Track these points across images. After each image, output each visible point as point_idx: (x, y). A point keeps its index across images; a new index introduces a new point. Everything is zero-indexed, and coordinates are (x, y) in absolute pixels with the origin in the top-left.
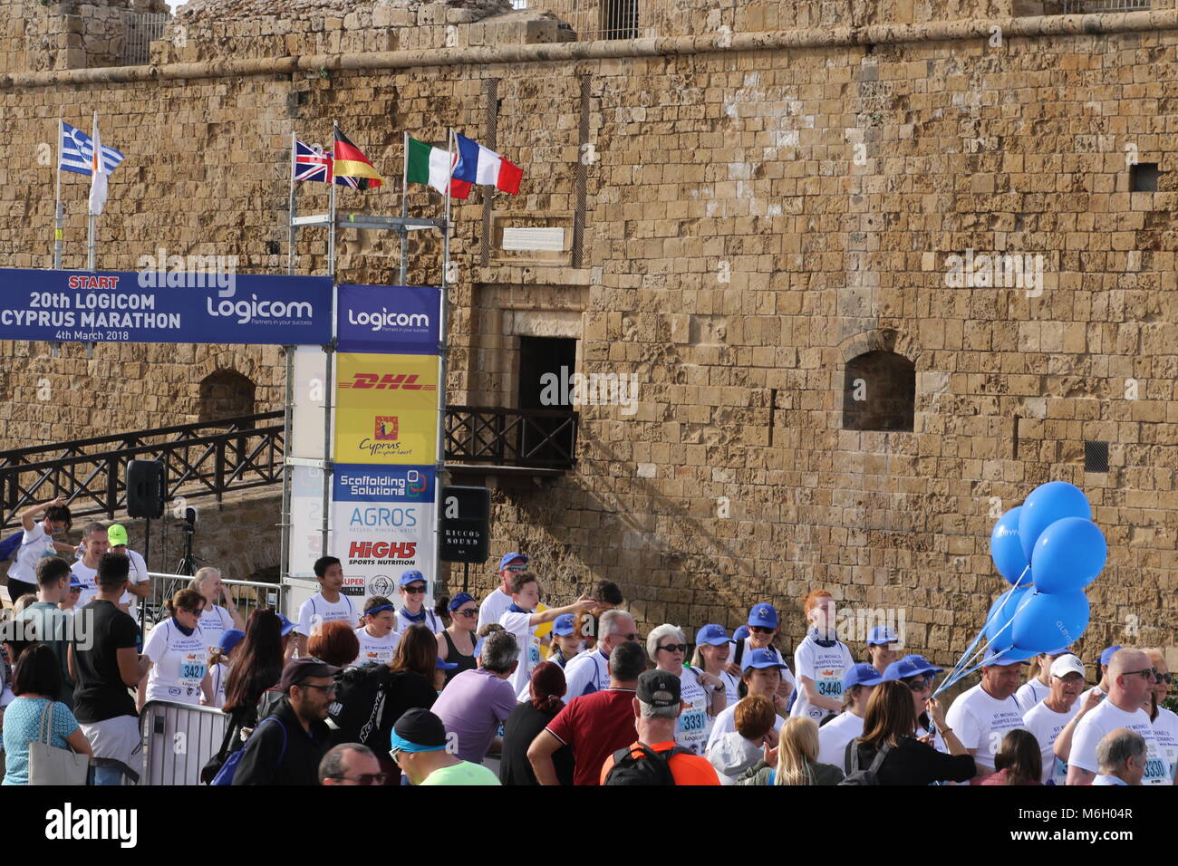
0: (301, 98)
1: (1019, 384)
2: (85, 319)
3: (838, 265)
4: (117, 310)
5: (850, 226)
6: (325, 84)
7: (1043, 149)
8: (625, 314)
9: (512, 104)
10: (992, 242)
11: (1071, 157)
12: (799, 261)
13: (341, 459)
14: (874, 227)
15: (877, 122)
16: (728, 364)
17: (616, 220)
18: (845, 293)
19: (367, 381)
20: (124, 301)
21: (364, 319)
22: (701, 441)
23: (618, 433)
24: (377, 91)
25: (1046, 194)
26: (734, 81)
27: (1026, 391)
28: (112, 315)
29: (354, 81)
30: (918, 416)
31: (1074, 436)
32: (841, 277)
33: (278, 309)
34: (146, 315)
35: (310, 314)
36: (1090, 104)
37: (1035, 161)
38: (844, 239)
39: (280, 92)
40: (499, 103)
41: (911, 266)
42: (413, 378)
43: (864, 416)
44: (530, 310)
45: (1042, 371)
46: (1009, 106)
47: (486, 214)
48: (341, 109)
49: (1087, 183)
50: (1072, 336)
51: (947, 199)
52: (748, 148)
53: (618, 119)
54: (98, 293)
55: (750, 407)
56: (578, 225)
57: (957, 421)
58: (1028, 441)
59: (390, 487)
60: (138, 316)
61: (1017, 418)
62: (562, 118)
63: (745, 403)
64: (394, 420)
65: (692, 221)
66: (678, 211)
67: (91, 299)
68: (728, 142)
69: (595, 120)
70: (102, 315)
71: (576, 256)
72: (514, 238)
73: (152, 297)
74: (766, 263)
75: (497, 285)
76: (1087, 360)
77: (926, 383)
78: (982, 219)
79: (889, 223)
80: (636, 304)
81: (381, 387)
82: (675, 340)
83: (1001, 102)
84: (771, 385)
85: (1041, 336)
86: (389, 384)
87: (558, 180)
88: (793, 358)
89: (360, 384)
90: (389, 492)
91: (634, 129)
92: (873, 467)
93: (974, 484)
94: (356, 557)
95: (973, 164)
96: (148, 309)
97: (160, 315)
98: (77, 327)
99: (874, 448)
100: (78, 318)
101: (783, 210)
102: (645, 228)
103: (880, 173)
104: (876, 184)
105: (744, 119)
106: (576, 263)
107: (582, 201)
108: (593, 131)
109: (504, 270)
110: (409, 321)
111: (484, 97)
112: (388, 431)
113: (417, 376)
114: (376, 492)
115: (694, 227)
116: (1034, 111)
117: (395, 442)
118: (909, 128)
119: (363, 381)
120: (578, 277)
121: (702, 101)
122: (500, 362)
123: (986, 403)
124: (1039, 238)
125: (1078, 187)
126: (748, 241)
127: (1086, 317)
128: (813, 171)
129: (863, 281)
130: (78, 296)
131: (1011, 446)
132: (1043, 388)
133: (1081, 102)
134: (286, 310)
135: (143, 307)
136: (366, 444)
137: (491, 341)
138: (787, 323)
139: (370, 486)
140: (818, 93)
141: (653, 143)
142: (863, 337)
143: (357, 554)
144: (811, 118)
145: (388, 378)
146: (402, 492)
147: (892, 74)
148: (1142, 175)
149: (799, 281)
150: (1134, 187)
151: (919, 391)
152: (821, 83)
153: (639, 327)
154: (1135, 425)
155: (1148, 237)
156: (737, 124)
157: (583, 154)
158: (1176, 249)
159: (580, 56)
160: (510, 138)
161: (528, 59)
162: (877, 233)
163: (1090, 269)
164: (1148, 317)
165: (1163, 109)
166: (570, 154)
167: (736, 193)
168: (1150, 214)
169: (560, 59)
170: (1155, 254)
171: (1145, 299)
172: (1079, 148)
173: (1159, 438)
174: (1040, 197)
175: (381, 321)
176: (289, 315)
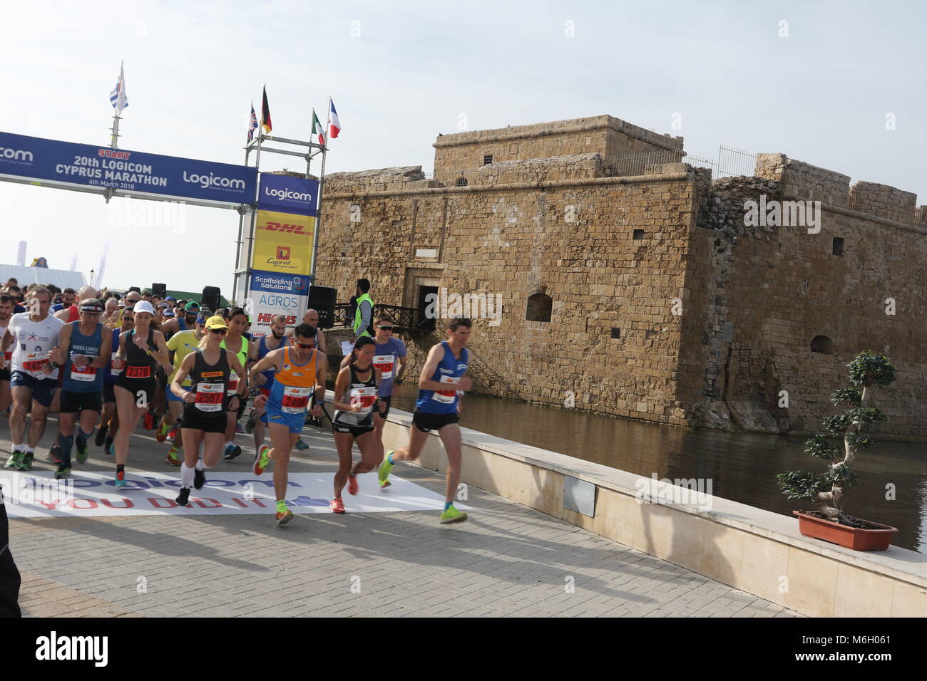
1: (589, 306)
2: (107, 174)
3: (528, 264)
4: (128, 171)
5: (533, 250)
6: (363, 202)
7: (602, 224)
8: (455, 279)
9: (422, 208)
10: (582, 257)
11: (612, 227)
12: (514, 262)
13: (256, 268)
14: (541, 251)
15: (544, 215)
17: (454, 247)
18: (529, 273)
19: (274, 227)
20: (132, 167)
21: (274, 193)
24: (379, 204)
25: (602, 240)
26: (496, 201)
27: (591, 309)
28: (124, 174)
29: (372, 200)
30: (552, 316)
31: (608, 325)
32: (528, 268)
33: (225, 182)
34: (146, 176)
35: (243, 187)
36: (620, 208)
37: (599, 229)
40: (418, 208)
41: (553, 264)
42: (300, 228)
43: (534, 316)
44: (423, 277)
45: (598, 302)
46: (591, 209)
47: (411, 245)
49: (618, 236)
50: (609, 290)
51: (567, 241)
52: (499, 223)
53: (456, 213)
54: (117, 161)
56: (441, 248)
57: (566, 319)
58: (591, 327)
59: (284, 285)
60: (141, 176)
61: (588, 318)
62: (438, 213)
64: (288, 249)
65: (479, 248)
66: (475, 244)
67: (113, 164)
68: (493, 221)
69: (449, 214)
70: (118, 174)
71: (440, 259)
72: (420, 253)
73: (150, 167)
74: (503, 263)
75: (413, 268)
76: (614, 299)
77: (557, 305)
78: (579, 248)
79: (546, 249)
80: (458, 275)
81: (281, 230)
82: (471, 288)
83: (588, 207)
85: (597, 290)
86: (286, 230)
87: (436, 234)
88: (510, 295)
89: (270, 228)
90: (283, 288)
91: (461, 217)
92: (536, 334)
93: (571, 341)
94: (262, 321)
95: (577, 229)
96: (147, 173)
97: (154, 178)
98: (103, 178)
99: (537, 327)
100: (103, 173)
101: (510, 245)
102: (463, 250)
103: (544, 232)
104: (543, 236)
105: (498, 213)
106: (439, 262)
107: (443, 241)
108: (448, 217)
109: (416, 263)
110: (300, 197)
111: (413, 206)
112: (284, 255)
113: (302, 227)
114: (275, 287)
115: (480, 250)
116: (600, 211)
117: (288, 261)
118: (556, 216)
119: (271, 226)
120: (440, 266)
121: (485, 208)
122: (413, 294)
123: (577, 313)
124: (599, 255)
125: (614, 238)
126: (497, 255)
127: (614, 283)
128: (521, 231)
129: (536, 269)
130: (104, 161)
131: (585, 328)
132: (598, 308)
133: (617, 208)
134: (230, 183)
135: (144, 172)
136: (272, 260)
137: (410, 287)
138: (509, 283)
139: (272, 284)
140: (524, 204)
141: (467, 221)
142: (535, 289)
143: (262, 320)
144: (521, 213)
145: (286, 226)
146: (290, 289)
147: (550, 198)
148: (638, 234)
149: (514, 269)
150: (634, 238)
151: (553, 308)
152: (526, 201)
153: (459, 283)
154: (630, 322)
155: (639, 255)
156: (496, 215)
157: (444, 225)
158: (649, 260)
159: (445, 192)
160: (421, 219)
161: (428, 193)
162: (542, 253)
163: (617, 267)
164: (637, 284)
165: (647, 210)
166: (440, 225)
167: (495, 239)
168: (640, 248)
169: (439, 193)
170: (641, 262)
171: (637, 278)
172: (616, 224)
173: (639, 327)
174: (600, 241)
175: (284, 195)
176: (231, 186)
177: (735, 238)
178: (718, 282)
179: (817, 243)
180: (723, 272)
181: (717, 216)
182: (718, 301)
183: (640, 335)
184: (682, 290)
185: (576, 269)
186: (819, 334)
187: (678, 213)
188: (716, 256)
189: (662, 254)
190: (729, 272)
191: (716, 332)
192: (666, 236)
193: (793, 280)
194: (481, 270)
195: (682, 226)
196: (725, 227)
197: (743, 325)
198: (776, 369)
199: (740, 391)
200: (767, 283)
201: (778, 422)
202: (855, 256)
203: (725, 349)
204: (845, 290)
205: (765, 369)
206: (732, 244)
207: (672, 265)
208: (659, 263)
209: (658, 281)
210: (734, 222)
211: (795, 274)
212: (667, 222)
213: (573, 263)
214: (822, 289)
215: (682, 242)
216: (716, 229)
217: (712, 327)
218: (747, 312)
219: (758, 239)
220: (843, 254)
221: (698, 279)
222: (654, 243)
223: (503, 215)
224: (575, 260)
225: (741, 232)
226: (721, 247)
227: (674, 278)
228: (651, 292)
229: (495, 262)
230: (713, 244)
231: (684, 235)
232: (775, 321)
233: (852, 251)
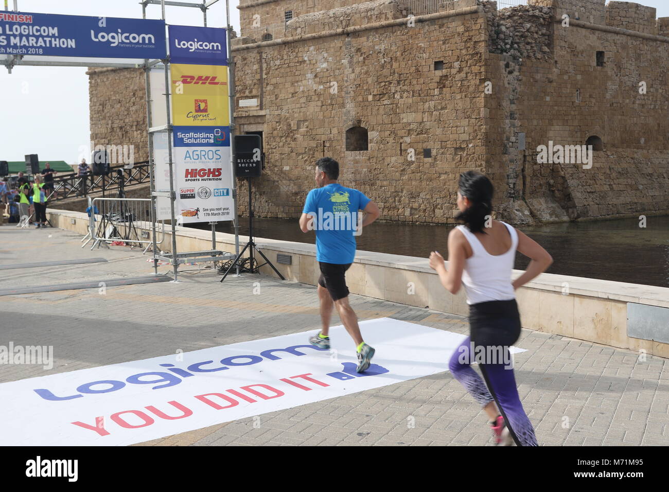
1: (401, 133)
2: (13, 41)
3: (342, 102)
4: (34, 35)
7: (405, 60)
8: (277, 122)
10: (390, 90)
12: (329, 102)
13: (177, 124)
14: (353, 89)
15: (352, 57)
16: (310, 135)
17: (273, 94)
18: (344, 110)
19: (189, 80)
20: (38, 31)
21: (184, 45)
22: (302, 158)
23: (277, 157)
25: (407, 74)
26: (306, 49)
27: (404, 135)
28: (30, 38)
30: (369, 145)
31: (420, 147)
32: (343, 105)
33: (134, 38)
34: (53, 39)
35: (153, 42)
36: (420, 44)
37: (403, 64)
38: (343, 94)
40: (236, 63)
41: (365, 100)
42: (214, 78)
43: (352, 147)
44: (248, 124)
45: (408, 128)
49: (420, 69)
50: (418, 117)
51: (375, 79)
52: (312, 69)
53: (271, 64)
54: (20, 25)
55: (317, 147)
56: (261, 97)
57: (382, 146)
58: (405, 150)
59: (206, 138)
60: (47, 39)
61: (401, 143)
62: (255, 66)
63: (315, 146)
64: (205, 101)
65: (296, 93)
66: (291, 90)
67: (16, 28)
68: (306, 68)
69: (264, 66)
70: (24, 38)
71: (261, 107)
72: (242, 103)
73: (56, 28)
74: (319, 103)
75: (238, 117)
76: (423, 124)
77: (372, 135)
79: (357, 87)
80: (280, 119)
81: (196, 83)
82: (292, 129)
83: (391, 47)
84: (323, 140)
85: (408, 117)
86: (201, 82)
87: (255, 84)
88: (329, 131)
90: (205, 141)
91: (276, 67)
92: (356, 162)
93: (388, 164)
94: (189, 177)
95: (383, 67)
96: (54, 36)
97: (62, 40)
98: (8, 45)
99: (356, 156)
100: (8, 40)
101: (324, 87)
102: (282, 96)
103: (353, 72)
104: (352, 76)
105: (310, 60)
106: (261, 109)
107: (262, 90)
108: (264, 69)
109: (240, 113)
110: (210, 46)
112: (202, 108)
113: (216, 77)
114: (198, 141)
115: (297, 95)
116: (402, 49)
117: (206, 114)
118: (362, 58)
119: (186, 80)
120: (262, 113)
121: (297, 57)
123: (391, 140)
124: (405, 88)
125: (418, 71)
126: (313, 97)
127: (422, 111)
128: (332, 74)
129: (350, 106)
131: (400, 152)
132: (409, 134)
133: (417, 44)
134: (139, 39)
135: (50, 35)
136: (191, 115)
138: (327, 120)
139: (194, 138)
140: (332, 50)
141: (282, 70)
142: (351, 123)
143: (189, 176)
144: (331, 58)
145: (200, 78)
146: (212, 141)
147: (355, 42)
148: (438, 65)
149: (330, 108)
150: (436, 69)
151: (369, 138)
152: (333, 47)
153: (281, 125)
154: (440, 143)
155: (442, 84)
156: (308, 62)
157: (261, 76)
158: (451, 87)
159: (259, 47)
160: (240, 74)
161: (243, 49)
162: (354, 91)
163: (423, 95)
164: (442, 109)
165: (444, 43)
166: (258, 77)
167: (309, 83)
168: (441, 77)
169: (253, 48)
170: (444, 89)
171: (442, 103)
172: (417, 58)
173: (448, 146)
174: (405, 75)
175: (194, 46)
176: (141, 42)
177: (521, 60)
178: (510, 100)
179: (584, 57)
180: (514, 91)
181: (504, 42)
182: (512, 116)
183: (449, 152)
184: (482, 109)
185: (386, 102)
186: (592, 134)
187: (472, 43)
188: (507, 77)
189: (462, 81)
190: (519, 89)
191: (512, 143)
192: (464, 64)
193: (568, 92)
194: (300, 112)
195: (477, 53)
196: (512, 50)
197: (533, 134)
198: (562, 168)
199: (535, 190)
200: (548, 96)
201: (567, 212)
202: (614, 66)
203: (521, 157)
204: (608, 96)
205: (553, 169)
206: (519, 65)
207: (471, 89)
208: (460, 88)
209: (460, 104)
210: (518, 46)
211: (569, 86)
212: (464, 52)
213: (382, 97)
214: (591, 96)
215: (479, 68)
216: (505, 54)
217: (509, 139)
218: (535, 122)
219: (539, 59)
220: (604, 65)
221: (495, 98)
222: (454, 71)
223: (314, 61)
224: (384, 94)
225: (525, 54)
226: (510, 69)
227: (475, 100)
228: (455, 114)
229: (312, 104)
230: (504, 67)
231: (480, 62)
232: (557, 128)
233: (611, 62)
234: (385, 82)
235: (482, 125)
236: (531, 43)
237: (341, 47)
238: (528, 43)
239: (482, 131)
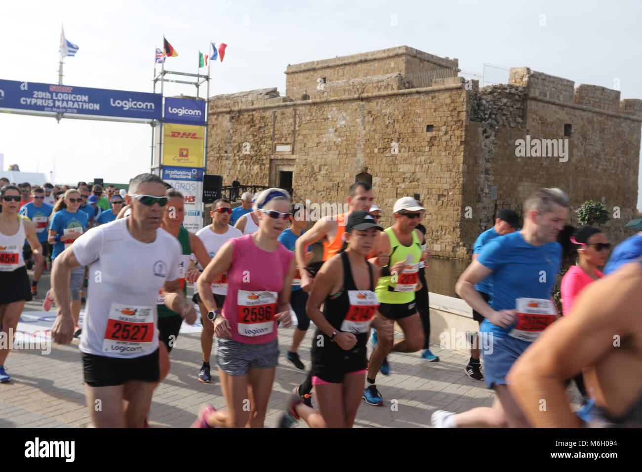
0: (232, 118)
1: (398, 180)
2: (57, 103)
3: (354, 152)
4: (71, 101)
5: (357, 143)
6: (238, 114)
7: (404, 122)
8: (304, 165)
9: (279, 117)
12: (345, 151)
13: (165, 164)
14: (363, 143)
15: (364, 117)
16: (328, 176)
17: (302, 143)
18: (355, 159)
20: (74, 98)
21: (175, 111)
22: (321, 195)
23: (302, 193)
24: (249, 115)
25: (405, 133)
26: (330, 109)
27: (400, 182)
28: (69, 102)
29: (244, 113)
31: (411, 192)
32: (355, 155)
33: (140, 105)
34: (84, 103)
35: (153, 108)
36: (417, 111)
37: (402, 125)
38: (356, 146)
39: (228, 116)
40: (276, 117)
41: (372, 152)
42: (195, 134)
44: (282, 165)
45: (403, 177)
46: (396, 112)
47: (273, 143)
48: (241, 120)
49: (415, 130)
50: (411, 168)
51: (381, 136)
52: (333, 125)
53: (303, 119)
54: (63, 93)
55: (333, 187)
56: (293, 144)
57: (382, 189)
58: (400, 194)
59: (185, 175)
60: (81, 104)
61: (397, 188)
62: (290, 120)
63: (331, 186)
65: (320, 143)
66: (317, 140)
67: (60, 96)
68: (329, 124)
69: (298, 120)
70: (65, 102)
71: (293, 152)
72: (279, 148)
73: (87, 96)
74: (337, 152)
75: (275, 159)
76: (415, 174)
77: (375, 180)
79: (367, 142)
80: (307, 163)
81: (182, 137)
82: (315, 171)
83: (394, 111)
84: (338, 181)
85: (403, 168)
86: (185, 136)
87: (289, 134)
88: (343, 175)
89: (173, 136)
90: (185, 177)
91: (307, 122)
93: (386, 204)
95: (387, 127)
96: (85, 101)
97: (90, 104)
98: (54, 106)
100: (54, 102)
101: (342, 140)
102: (309, 145)
103: (365, 130)
104: (364, 132)
106: (293, 154)
107: (294, 139)
108: (297, 122)
109: (277, 156)
110: (193, 113)
111: (273, 116)
112: (184, 154)
114: (179, 177)
115: (320, 144)
116: (403, 113)
117: (187, 158)
118: (372, 118)
119: (174, 134)
120: (293, 157)
121: (322, 114)
122: (276, 177)
123: (390, 185)
124: (403, 144)
125: (413, 131)
126: (333, 147)
127: (415, 163)
128: (348, 130)
129: (360, 156)
130: (54, 94)
131: (395, 195)
132: (404, 181)
133: (414, 110)
134: (143, 105)
135: (83, 100)
136: (176, 158)
137: (273, 172)
138: (342, 166)
139: (177, 175)
140: (350, 111)
141: (311, 125)
142: (360, 169)
144: (348, 117)
145: (184, 134)
146: (190, 177)
147: (368, 106)
148: (430, 128)
149: (345, 156)
150: (428, 131)
151: (373, 182)
152: (351, 109)
153: (307, 168)
154: (427, 190)
155: (431, 143)
156: (331, 119)
157: (295, 128)
158: (438, 146)
159: (294, 105)
160: (278, 125)
161: (283, 106)
163: (416, 151)
164: (430, 163)
165: (435, 111)
166: (292, 128)
167: (330, 136)
168: (431, 138)
169: (290, 106)
170: (433, 147)
171: (430, 158)
172: (414, 122)
173: (433, 193)
174: (404, 134)
175: (182, 112)
176: (145, 107)
177: (497, 127)
178: (486, 159)
179: (554, 128)
180: (489, 152)
181: (484, 112)
182: (487, 172)
183: (434, 198)
184: (461, 165)
185: (388, 155)
187: (457, 112)
188: (484, 140)
189: (447, 141)
190: (494, 151)
191: (486, 193)
192: (449, 128)
194: (322, 158)
195: (460, 121)
196: (490, 121)
197: (504, 188)
202: (580, 136)
203: (492, 205)
204: (573, 161)
206: (495, 132)
207: (454, 148)
208: (445, 147)
209: (445, 160)
210: (496, 116)
212: (450, 119)
213: (385, 151)
215: (460, 132)
216: (483, 122)
217: (483, 190)
219: (513, 128)
220: (571, 135)
221: (472, 157)
222: (441, 133)
224: (387, 148)
225: (501, 123)
226: (487, 134)
227: (456, 157)
228: (440, 168)
229: (332, 152)
230: (482, 132)
231: (462, 127)
232: (526, 184)
233: (578, 133)
234: (388, 139)
235: (460, 178)
236: (507, 115)
237: (356, 109)
238: (504, 115)
239: (460, 182)
